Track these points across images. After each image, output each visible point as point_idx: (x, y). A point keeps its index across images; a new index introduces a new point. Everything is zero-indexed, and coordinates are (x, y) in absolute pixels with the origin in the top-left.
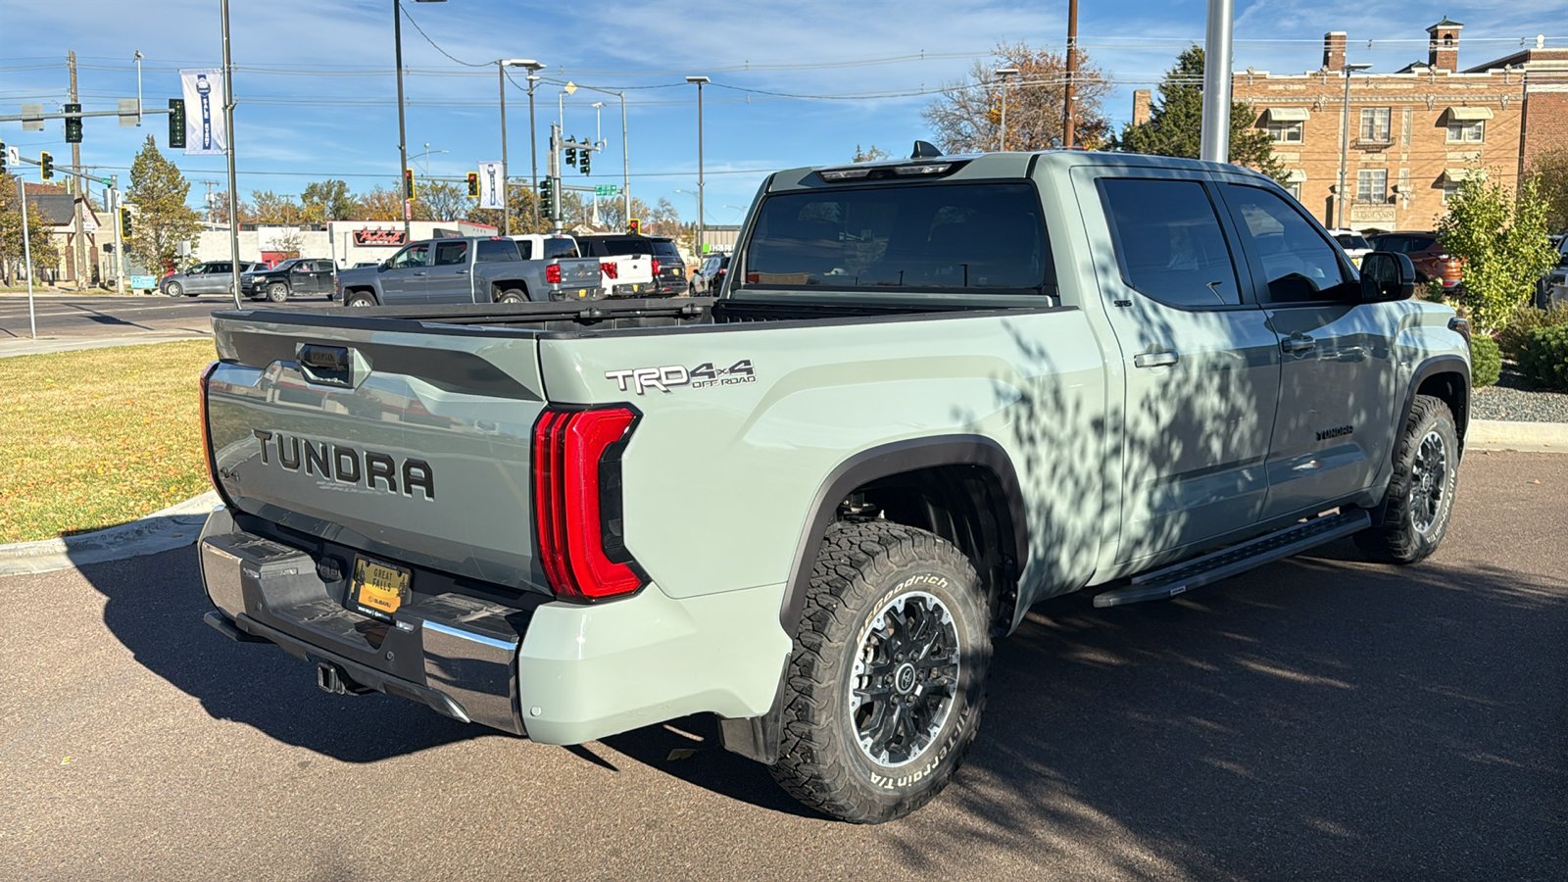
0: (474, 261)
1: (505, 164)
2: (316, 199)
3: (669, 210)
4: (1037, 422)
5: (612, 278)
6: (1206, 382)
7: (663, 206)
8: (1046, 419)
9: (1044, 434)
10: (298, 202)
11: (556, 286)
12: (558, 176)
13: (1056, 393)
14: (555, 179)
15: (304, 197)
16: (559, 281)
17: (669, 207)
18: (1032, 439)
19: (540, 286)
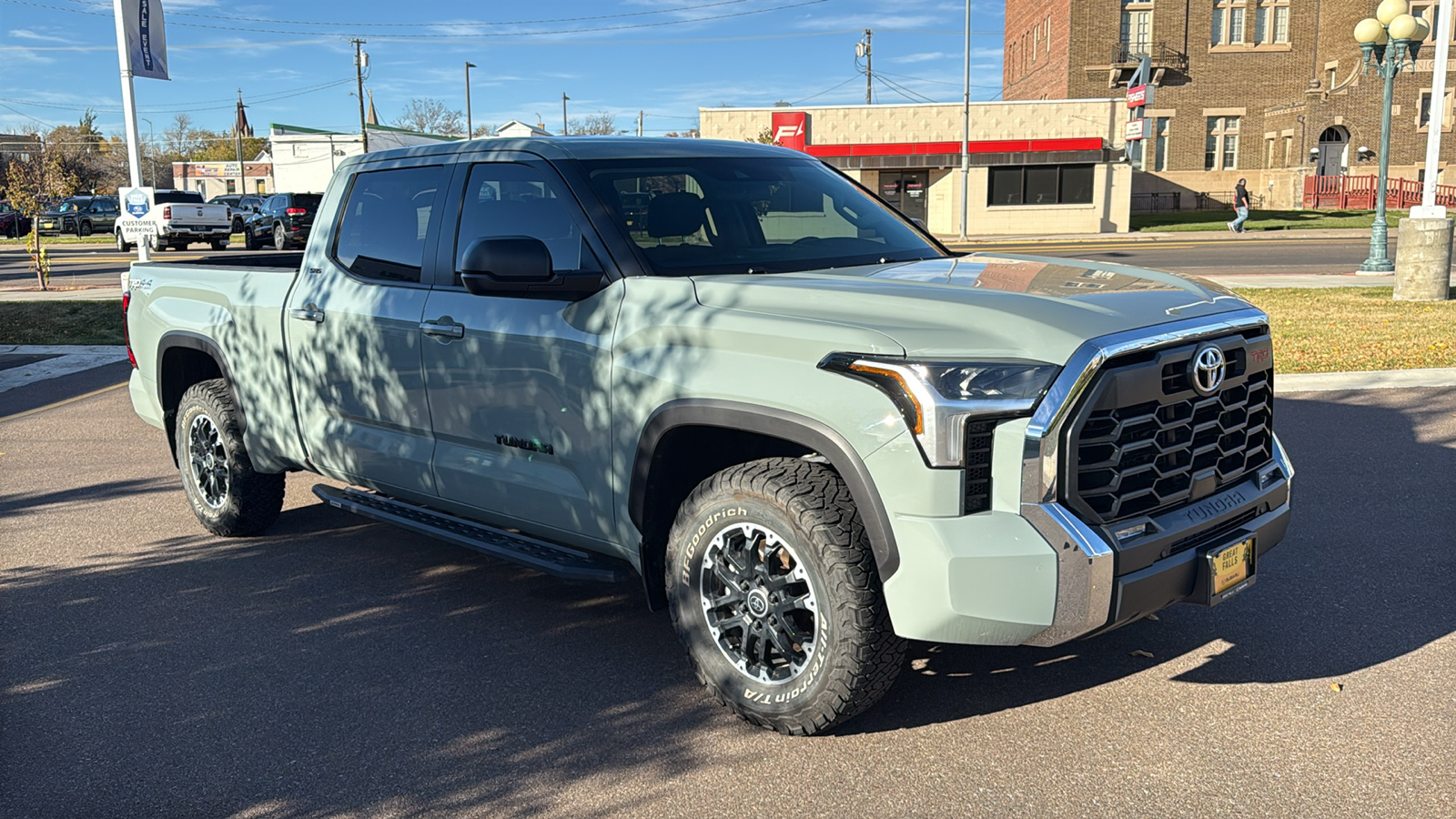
4: (239, 340)
6: (345, 343)
8: (246, 338)
9: (245, 346)
13: (252, 323)
18: (236, 350)
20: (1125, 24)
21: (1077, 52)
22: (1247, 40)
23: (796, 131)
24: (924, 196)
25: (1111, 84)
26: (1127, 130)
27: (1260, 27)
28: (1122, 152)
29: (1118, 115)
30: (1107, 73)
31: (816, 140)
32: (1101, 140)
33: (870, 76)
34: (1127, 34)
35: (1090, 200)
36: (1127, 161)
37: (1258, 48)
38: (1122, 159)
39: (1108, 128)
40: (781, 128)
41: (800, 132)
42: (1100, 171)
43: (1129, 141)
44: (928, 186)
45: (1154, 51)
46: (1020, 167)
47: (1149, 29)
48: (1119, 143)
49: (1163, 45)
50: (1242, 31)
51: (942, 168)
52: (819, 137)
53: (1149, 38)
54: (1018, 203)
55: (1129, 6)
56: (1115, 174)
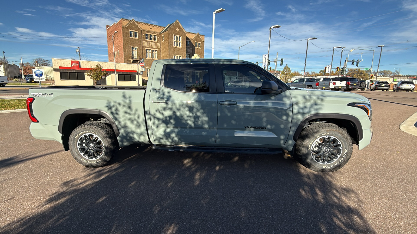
0: (305, 82)
1: (331, 65)
2: (321, 72)
3: (397, 73)
5: (334, 85)
7: (396, 72)
10: (319, 73)
11: (317, 86)
12: (346, 67)
14: (345, 67)
15: (319, 72)
16: (318, 85)
17: (398, 72)
19: (315, 86)
20: (133, 53)
21: (125, 56)
22: (151, 58)
23: (77, 65)
24: (105, 78)
25: (131, 62)
26: (141, 70)
27: (153, 56)
28: (140, 73)
29: (139, 67)
30: (131, 60)
31: (82, 67)
32: (137, 71)
33: (80, 56)
34: (133, 54)
35: (136, 81)
36: (141, 74)
37: (153, 59)
38: (140, 74)
39: (137, 69)
40: (73, 64)
41: (78, 65)
42: (137, 76)
43: (141, 71)
44: (106, 77)
45: (138, 58)
46: (123, 74)
47: (137, 54)
48: (139, 72)
49: (139, 57)
50: (150, 56)
51: (109, 74)
52: (82, 66)
53: (137, 55)
54: (123, 80)
55: (133, 50)
56: (139, 76)
